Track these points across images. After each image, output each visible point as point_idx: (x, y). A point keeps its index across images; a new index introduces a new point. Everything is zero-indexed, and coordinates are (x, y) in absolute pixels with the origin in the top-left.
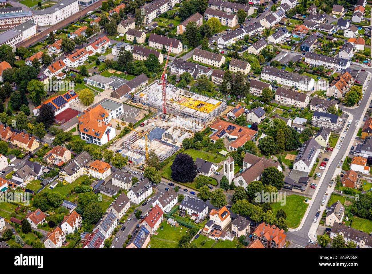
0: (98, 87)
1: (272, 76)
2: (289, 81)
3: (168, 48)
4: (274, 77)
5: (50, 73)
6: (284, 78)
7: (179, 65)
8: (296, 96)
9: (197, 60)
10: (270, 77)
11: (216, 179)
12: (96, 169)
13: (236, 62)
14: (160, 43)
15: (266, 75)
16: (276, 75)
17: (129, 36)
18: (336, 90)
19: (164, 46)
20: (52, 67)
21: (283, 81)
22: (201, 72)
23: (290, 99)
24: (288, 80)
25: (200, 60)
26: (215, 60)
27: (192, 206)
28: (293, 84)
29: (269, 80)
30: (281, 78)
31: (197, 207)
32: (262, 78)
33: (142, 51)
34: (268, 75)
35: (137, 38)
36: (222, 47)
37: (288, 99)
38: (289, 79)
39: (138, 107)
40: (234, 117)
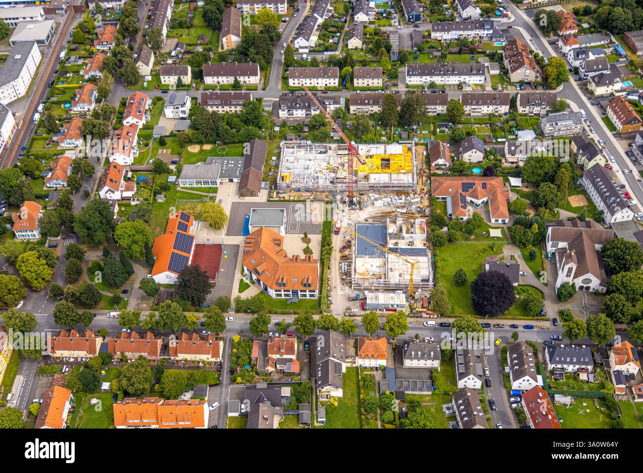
0: (203, 186)
1: (424, 77)
2: (454, 77)
3: (241, 79)
4: (428, 77)
5: (113, 192)
6: (445, 74)
7: (292, 104)
8: (495, 99)
9: (296, 85)
10: (421, 79)
11: (529, 284)
12: (373, 356)
13: (363, 72)
14: (227, 74)
15: (416, 77)
16: (431, 74)
17: (166, 77)
18: (528, 72)
19: (236, 78)
20: (111, 180)
21: (442, 79)
22: (330, 105)
23: (486, 107)
24: (451, 77)
25: (301, 83)
26: (328, 77)
27: (575, 360)
28: (460, 79)
29: (421, 83)
30: (440, 77)
31: (584, 359)
32: (409, 83)
33: (217, 99)
34: (419, 77)
35: (182, 77)
36: (307, 51)
37: (482, 107)
38: (453, 74)
39: (296, 199)
40: (445, 165)
